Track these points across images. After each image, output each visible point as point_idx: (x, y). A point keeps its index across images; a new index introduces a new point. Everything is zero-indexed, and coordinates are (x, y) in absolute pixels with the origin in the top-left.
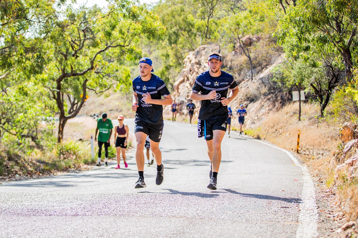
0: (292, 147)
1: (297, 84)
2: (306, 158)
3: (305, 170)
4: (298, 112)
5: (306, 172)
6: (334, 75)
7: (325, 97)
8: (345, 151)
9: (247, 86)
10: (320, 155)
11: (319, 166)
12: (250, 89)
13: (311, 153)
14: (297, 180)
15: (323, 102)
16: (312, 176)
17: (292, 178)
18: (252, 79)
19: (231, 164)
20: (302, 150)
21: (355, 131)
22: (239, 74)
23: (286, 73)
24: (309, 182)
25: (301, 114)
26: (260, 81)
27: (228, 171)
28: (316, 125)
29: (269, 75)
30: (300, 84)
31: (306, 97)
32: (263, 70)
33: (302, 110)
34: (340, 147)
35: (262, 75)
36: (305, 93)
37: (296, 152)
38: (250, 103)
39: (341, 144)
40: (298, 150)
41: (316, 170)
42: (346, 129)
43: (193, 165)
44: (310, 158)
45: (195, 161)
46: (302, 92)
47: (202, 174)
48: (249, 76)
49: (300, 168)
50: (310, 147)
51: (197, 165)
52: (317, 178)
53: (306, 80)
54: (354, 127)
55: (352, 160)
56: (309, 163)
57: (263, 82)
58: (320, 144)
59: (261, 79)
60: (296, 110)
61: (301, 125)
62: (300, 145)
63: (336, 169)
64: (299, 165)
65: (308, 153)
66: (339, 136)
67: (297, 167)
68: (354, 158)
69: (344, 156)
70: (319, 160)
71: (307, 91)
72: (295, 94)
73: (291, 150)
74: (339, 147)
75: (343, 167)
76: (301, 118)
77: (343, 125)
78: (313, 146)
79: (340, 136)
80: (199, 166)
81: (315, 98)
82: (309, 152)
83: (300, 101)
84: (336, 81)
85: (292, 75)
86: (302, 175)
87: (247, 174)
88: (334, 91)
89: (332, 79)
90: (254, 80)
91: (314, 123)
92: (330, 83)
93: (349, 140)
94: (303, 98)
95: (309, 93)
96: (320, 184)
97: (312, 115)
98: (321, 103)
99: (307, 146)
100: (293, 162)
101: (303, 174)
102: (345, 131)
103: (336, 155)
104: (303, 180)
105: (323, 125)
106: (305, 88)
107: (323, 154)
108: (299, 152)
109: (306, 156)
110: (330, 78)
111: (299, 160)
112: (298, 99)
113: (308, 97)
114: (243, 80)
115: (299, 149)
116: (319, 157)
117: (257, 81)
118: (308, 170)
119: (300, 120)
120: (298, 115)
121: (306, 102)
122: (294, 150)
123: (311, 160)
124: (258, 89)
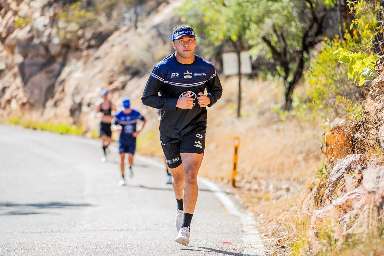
0: (222, 174)
1: (234, 38)
2: (253, 197)
3: (249, 223)
4: (235, 98)
5: (251, 227)
6: (315, 19)
7: (294, 66)
8: (333, 179)
9: (125, 43)
10: (283, 192)
11: (278, 215)
12: (133, 48)
13: (263, 187)
14: (230, 243)
15: (290, 79)
16: (263, 234)
17: (219, 239)
18: (136, 27)
19: (88, 210)
20: (244, 181)
21: (356, 136)
22: (109, 16)
23: (209, 15)
24: (255, 246)
25: (244, 102)
26: (154, 32)
27: (81, 224)
28: (275, 127)
29: (172, 19)
30: (240, 37)
31: (254, 67)
32: (161, 8)
33: (243, 95)
34: (324, 171)
35: (157, 19)
36: (251, 58)
37: (231, 184)
38: (131, 79)
39: (326, 166)
40: (234, 182)
41: (272, 222)
42: (335, 133)
43: (5, 214)
44: (260, 199)
45: (8, 205)
46: (245, 55)
47: (23, 232)
48: (130, 20)
49: (239, 219)
50: (261, 175)
51: (13, 213)
52: (273, 239)
53: (253, 26)
54: (353, 128)
55: (347, 198)
56: (257, 208)
57: (160, 35)
58: (281, 169)
59: (156, 27)
60: (232, 94)
61: (241, 127)
62: (239, 169)
63: (313, 219)
64: (237, 213)
65: (255, 187)
66: (322, 148)
67: (233, 215)
68: (352, 194)
69: (331, 189)
70: (279, 201)
71: (255, 53)
72: (229, 59)
73: (219, 180)
74: (321, 171)
75: (328, 214)
76: (243, 112)
77: (332, 124)
78: (268, 171)
79: (325, 149)
80: (17, 216)
81: (272, 68)
82: (260, 184)
83: (240, 74)
84: (319, 32)
85: (222, 20)
86: (241, 232)
87: (122, 230)
88: (314, 52)
89: (311, 27)
90: (140, 30)
91: (269, 123)
92: (306, 36)
93: (342, 156)
94: (247, 69)
95: (259, 58)
96: (278, 250)
97: (266, 106)
98: (286, 78)
99: (255, 173)
100: (222, 206)
101: (245, 230)
102: (334, 137)
103: (315, 189)
104: (242, 242)
105: (289, 128)
106: (250, 47)
107: (288, 190)
108: (237, 184)
109: (253, 193)
110: (306, 25)
111: (236, 202)
112: (235, 71)
113: (257, 67)
114: (116, 29)
115: (238, 178)
116: (280, 196)
117: (148, 32)
118: (254, 222)
119: (239, 114)
120: (235, 106)
121: (252, 76)
122: (225, 181)
123: (263, 202)
124: (149, 48)
